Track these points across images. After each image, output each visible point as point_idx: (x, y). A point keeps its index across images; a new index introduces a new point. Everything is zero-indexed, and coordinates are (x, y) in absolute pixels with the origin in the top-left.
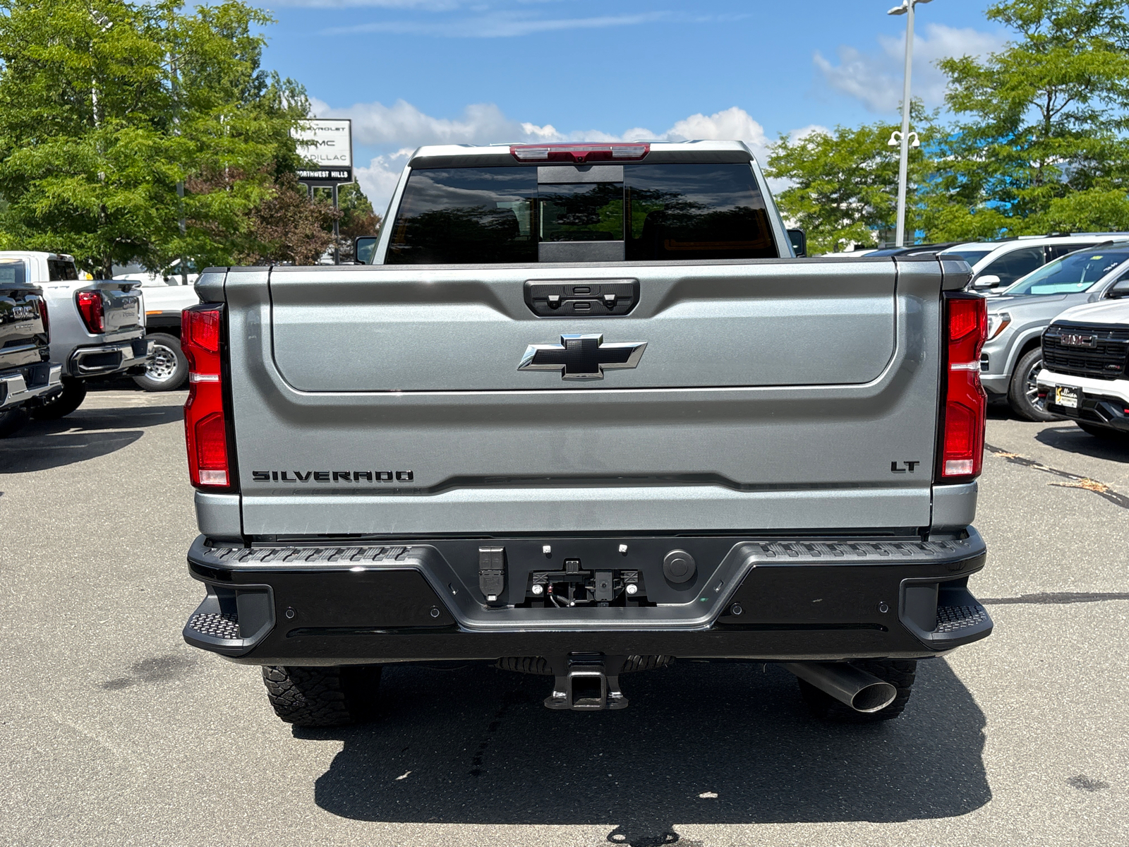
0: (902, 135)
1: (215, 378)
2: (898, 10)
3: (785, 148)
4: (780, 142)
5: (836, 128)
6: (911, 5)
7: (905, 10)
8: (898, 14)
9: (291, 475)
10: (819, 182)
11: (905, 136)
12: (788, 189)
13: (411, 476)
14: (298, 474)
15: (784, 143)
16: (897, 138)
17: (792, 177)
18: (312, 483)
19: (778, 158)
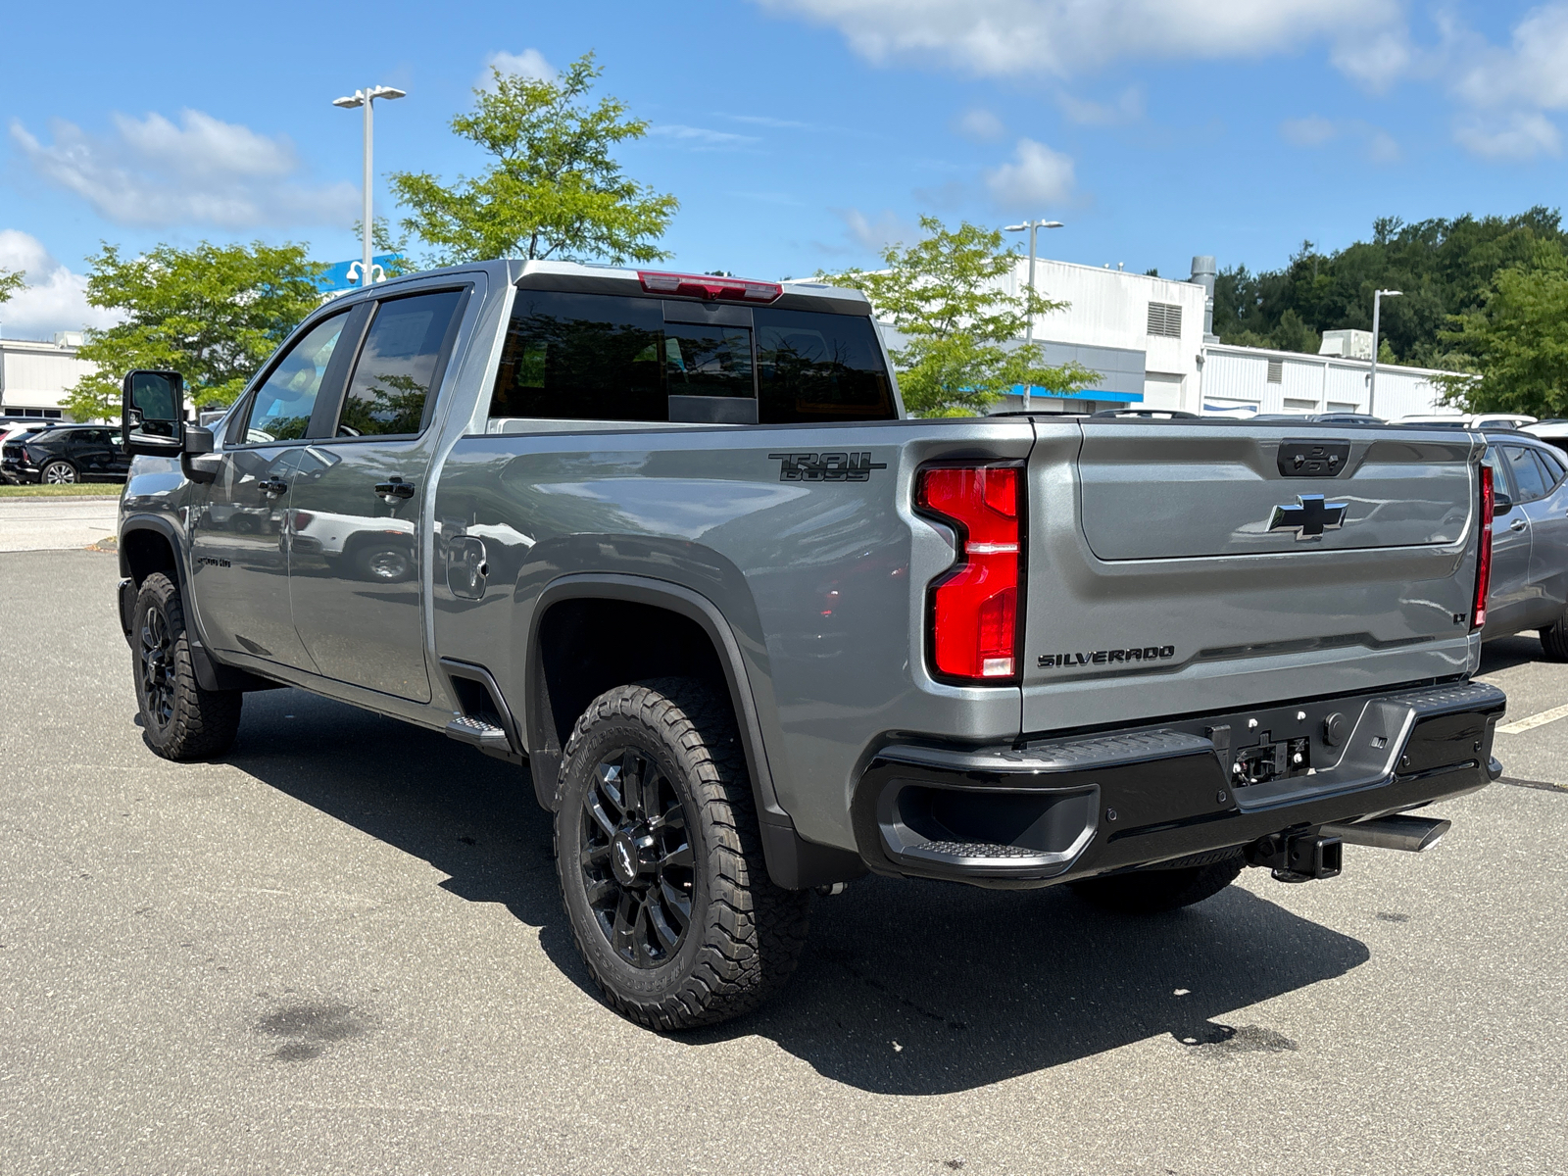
0: (364, 267)
1: (1013, 548)
2: (350, 102)
3: (114, 264)
4: (104, 255)
5: (201, 245)
6: (368, 99)
7: (358, 103)
8: (347, 107)
9: (1074, 658)
10: (178, 319)
11: (369, 268)
12: (118, 326)
13: (1171, 649)
14: (1079, 656)
15: (111, 257)
16: (358, 270)
17: (132, 307)
18: (1091, 667)
19: (106, 279)
